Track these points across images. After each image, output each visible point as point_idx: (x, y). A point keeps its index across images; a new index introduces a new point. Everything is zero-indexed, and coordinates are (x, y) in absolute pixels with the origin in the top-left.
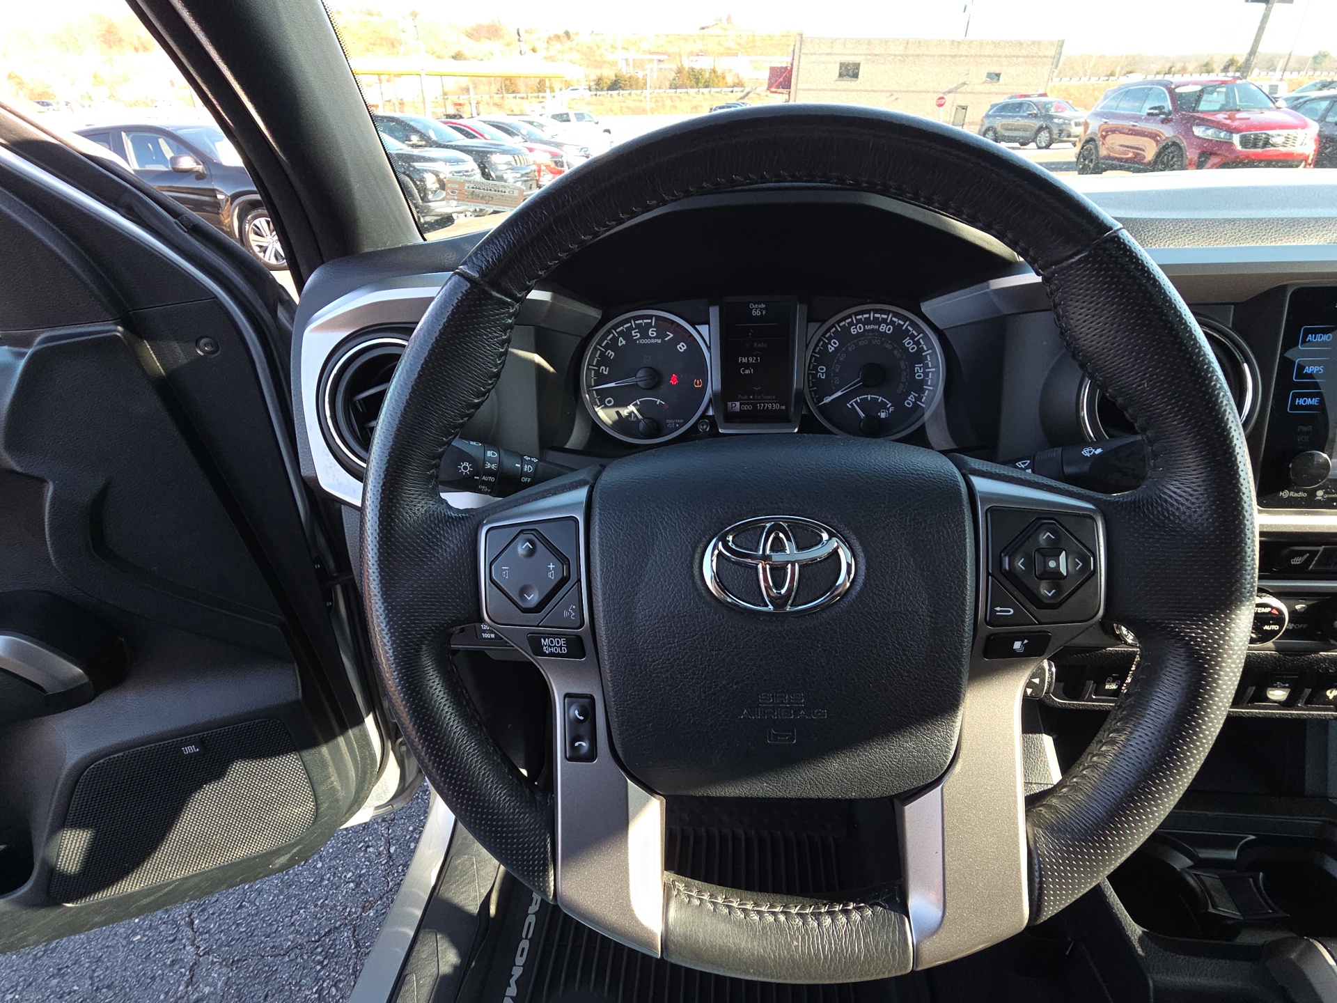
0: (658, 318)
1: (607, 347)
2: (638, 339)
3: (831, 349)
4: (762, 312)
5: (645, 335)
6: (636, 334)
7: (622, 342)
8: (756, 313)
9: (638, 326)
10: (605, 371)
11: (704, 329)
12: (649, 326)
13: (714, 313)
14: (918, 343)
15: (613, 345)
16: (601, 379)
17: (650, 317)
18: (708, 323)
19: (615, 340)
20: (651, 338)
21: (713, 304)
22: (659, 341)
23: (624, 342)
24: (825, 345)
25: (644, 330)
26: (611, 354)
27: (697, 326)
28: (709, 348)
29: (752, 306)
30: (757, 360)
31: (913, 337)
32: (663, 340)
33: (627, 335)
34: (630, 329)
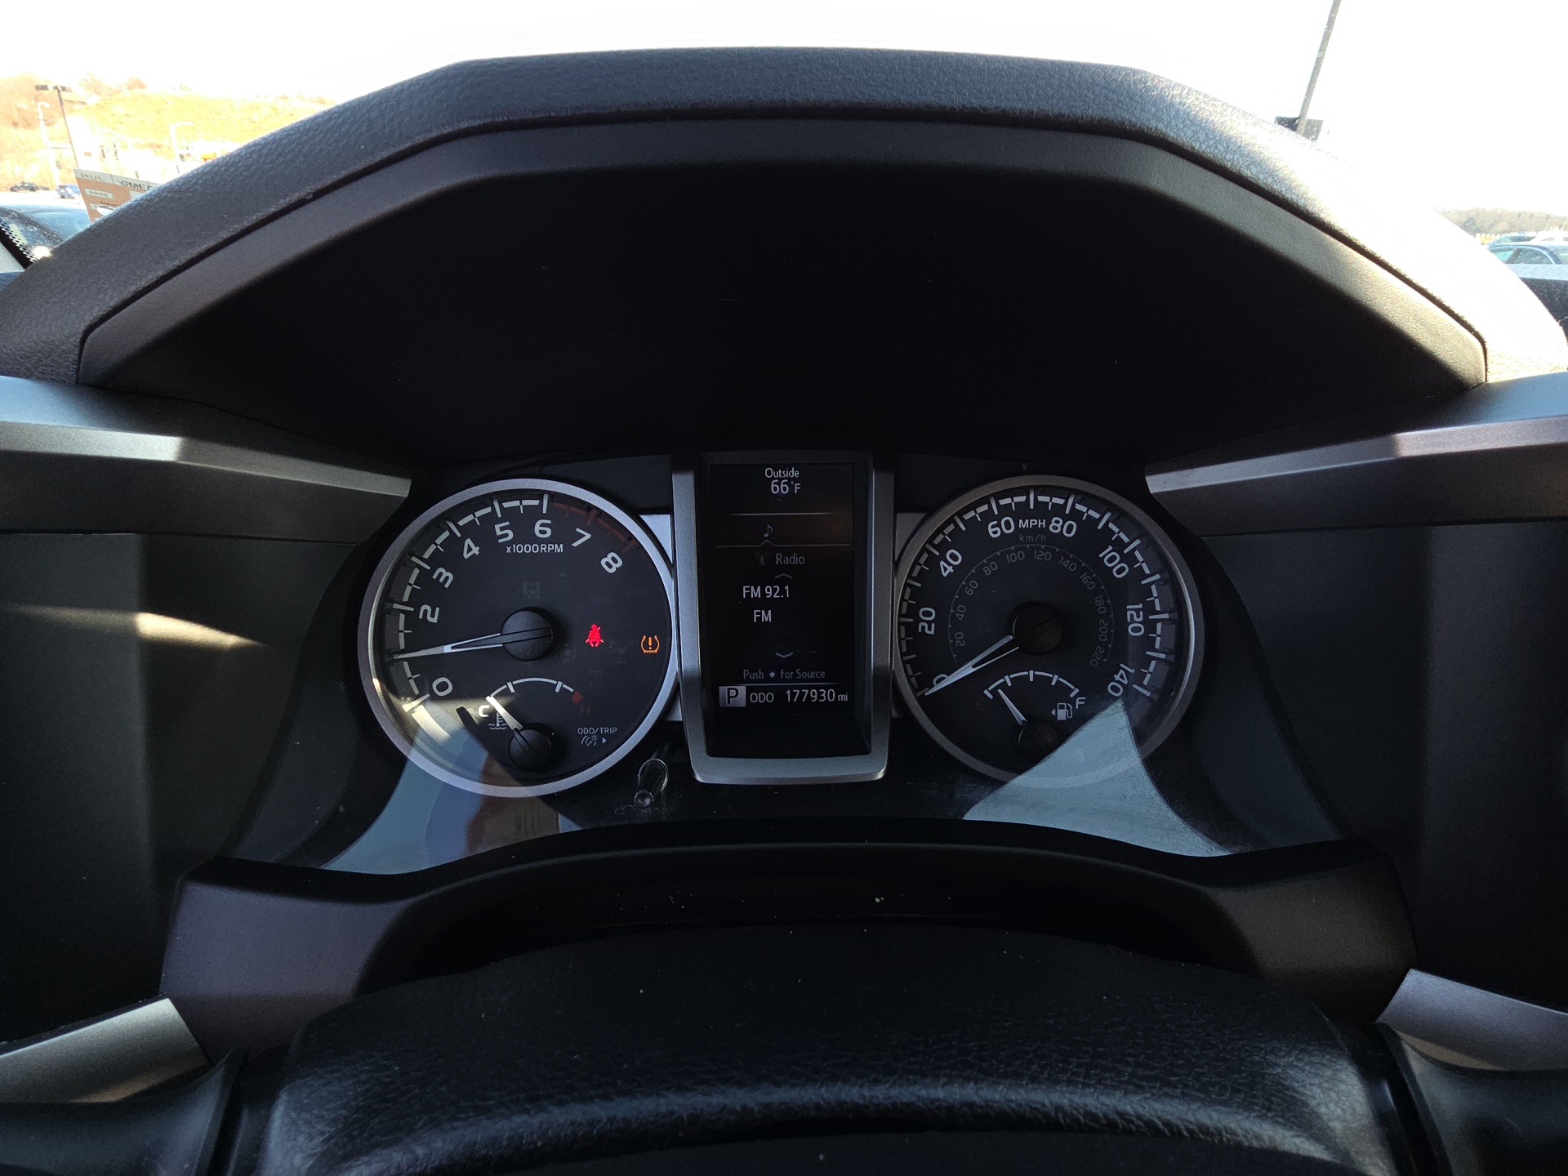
0: (553, 496)
1: (436, 561)
2: (509, 543)
3: (946, 570)
4: (792, 488)
5: (524, 534)
6: (504, 532)
7: (471, 549)
8: (779, 489)
9: (508, 514)
10: (431, 615)
11: (659, 524)
12: (534, 514)
13: (683, 488)
14: (1129, 559)
15: (450, 555)
16: (422, 635)
17: (538, 494)
18: (668, 509)
19: (454, 544)
20: (540, 541)
21: (681, 468)
22: (559, 549)
23: (476, 550)
24: (933, 562)
25: (522, 524)
26: (445, 576)
27: (644, 518)
28: (672, 567)
29: (770, 473)
30: (782, 592)
31: (1119, 546)
32: (568, 547)
33: (482, 533)
34: (491, 519)
